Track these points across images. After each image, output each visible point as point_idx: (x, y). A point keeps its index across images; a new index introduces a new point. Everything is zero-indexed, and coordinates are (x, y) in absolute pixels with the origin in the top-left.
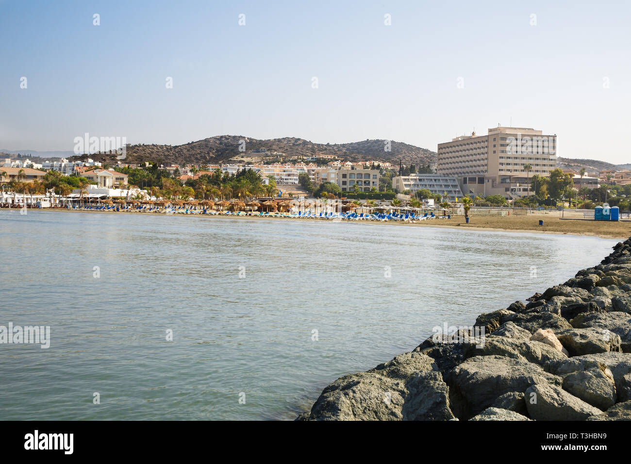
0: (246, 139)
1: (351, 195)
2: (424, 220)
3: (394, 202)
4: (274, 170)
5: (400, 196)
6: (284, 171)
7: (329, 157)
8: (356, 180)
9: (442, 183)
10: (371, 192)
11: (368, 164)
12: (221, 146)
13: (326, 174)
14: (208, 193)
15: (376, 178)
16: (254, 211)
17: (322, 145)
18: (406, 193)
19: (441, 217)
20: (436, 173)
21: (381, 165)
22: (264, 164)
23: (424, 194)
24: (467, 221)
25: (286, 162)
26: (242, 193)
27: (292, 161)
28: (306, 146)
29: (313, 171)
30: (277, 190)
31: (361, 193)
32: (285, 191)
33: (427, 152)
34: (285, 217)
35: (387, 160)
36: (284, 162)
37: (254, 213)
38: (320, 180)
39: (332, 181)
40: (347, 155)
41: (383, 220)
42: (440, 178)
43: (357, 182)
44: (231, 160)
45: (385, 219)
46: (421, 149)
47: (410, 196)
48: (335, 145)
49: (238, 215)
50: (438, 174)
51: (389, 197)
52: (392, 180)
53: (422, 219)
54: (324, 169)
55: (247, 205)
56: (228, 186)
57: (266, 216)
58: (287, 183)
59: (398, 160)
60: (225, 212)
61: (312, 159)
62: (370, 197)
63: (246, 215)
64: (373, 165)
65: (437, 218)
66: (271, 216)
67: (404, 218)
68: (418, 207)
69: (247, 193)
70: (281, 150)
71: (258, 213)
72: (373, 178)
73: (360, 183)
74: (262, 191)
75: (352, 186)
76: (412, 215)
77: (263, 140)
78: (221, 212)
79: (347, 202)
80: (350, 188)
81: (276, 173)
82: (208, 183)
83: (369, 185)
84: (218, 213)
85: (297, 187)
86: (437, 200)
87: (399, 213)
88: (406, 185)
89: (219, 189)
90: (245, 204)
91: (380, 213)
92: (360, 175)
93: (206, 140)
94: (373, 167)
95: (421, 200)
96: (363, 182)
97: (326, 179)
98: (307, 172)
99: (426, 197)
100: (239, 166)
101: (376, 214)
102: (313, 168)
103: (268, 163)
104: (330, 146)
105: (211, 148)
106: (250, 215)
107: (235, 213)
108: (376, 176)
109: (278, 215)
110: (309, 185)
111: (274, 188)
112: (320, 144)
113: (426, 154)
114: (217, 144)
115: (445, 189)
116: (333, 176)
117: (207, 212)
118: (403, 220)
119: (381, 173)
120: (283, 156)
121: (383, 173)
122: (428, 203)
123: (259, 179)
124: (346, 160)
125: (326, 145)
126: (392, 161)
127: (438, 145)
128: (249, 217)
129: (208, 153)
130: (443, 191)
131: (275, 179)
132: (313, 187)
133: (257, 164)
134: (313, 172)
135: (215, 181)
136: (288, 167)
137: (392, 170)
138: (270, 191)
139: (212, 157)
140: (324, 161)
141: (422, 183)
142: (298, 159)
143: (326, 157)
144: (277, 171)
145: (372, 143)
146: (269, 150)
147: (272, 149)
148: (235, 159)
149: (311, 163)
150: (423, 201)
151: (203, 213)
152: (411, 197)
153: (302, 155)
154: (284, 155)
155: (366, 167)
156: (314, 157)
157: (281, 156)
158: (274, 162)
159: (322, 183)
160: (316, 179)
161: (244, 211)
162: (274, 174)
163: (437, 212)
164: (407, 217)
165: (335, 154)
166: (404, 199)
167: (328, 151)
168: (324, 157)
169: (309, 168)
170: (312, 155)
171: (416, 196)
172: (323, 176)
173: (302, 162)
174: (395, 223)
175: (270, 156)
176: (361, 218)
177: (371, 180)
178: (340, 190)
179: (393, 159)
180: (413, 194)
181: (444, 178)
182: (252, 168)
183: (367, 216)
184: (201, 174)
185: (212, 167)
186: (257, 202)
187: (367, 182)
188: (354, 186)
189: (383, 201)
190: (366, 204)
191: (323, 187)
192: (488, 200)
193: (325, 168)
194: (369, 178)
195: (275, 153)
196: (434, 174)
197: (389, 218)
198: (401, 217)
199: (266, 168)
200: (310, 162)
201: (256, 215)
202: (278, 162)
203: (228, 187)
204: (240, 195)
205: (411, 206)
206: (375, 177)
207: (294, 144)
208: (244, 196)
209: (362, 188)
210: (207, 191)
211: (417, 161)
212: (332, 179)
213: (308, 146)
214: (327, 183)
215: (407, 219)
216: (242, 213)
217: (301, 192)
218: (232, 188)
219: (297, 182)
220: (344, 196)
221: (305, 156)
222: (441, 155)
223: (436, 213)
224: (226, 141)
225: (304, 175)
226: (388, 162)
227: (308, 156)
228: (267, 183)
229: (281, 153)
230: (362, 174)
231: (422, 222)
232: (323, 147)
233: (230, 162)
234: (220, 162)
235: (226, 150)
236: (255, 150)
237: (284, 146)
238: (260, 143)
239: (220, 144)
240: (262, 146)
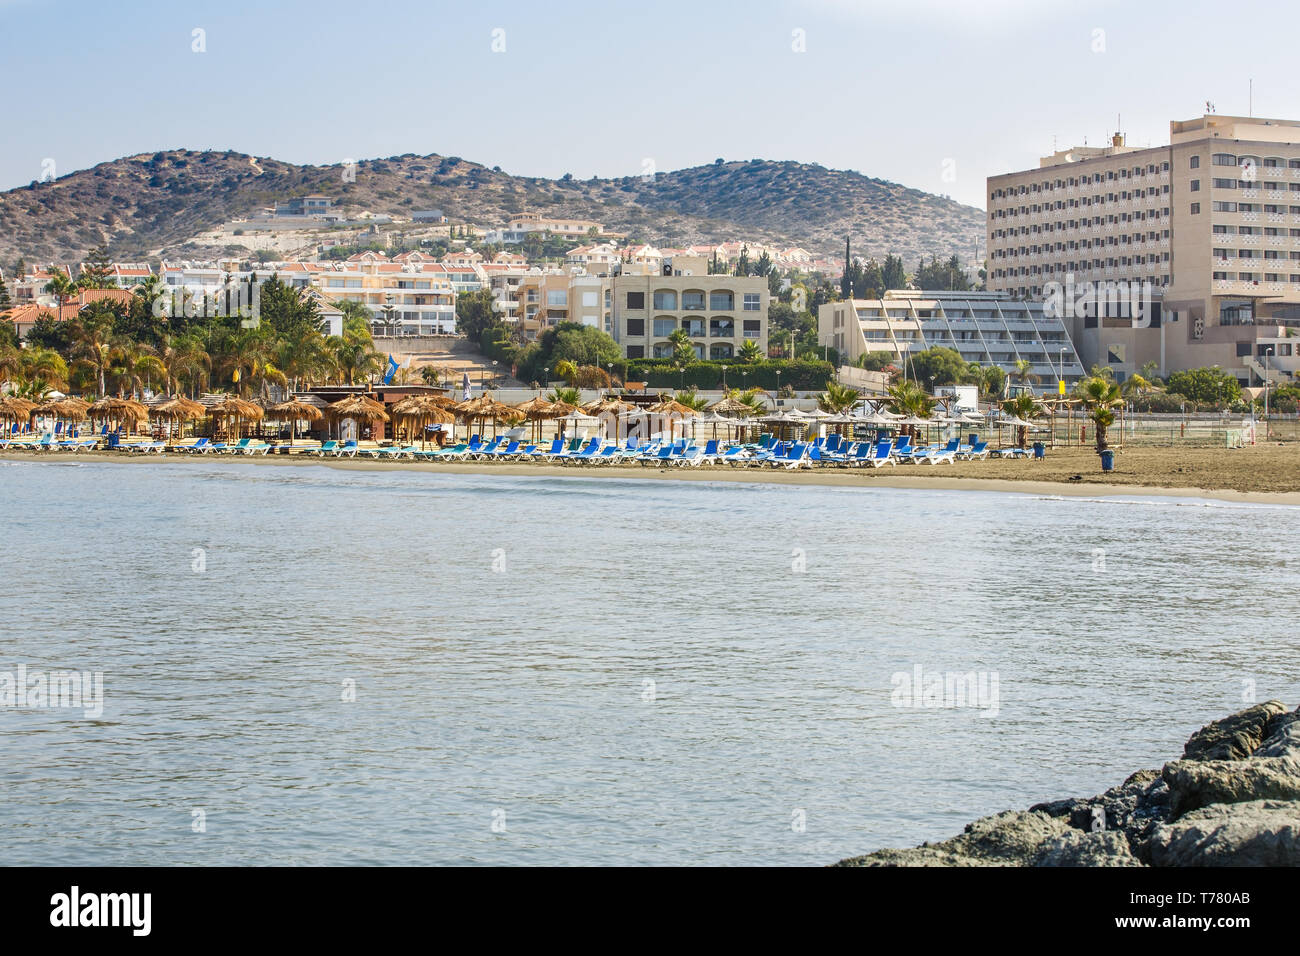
0: (253, 162)
1: (665, 375)
2: (946, 462)
3: (833, 396)
4: (360, 283)
5: (850, 376)
6: (402, 285)
7: (573, 229)
8: (680, 314)
9: (1004, 324)
10: (738, 360)
11: (722, 252)
12: (157, 191)
13: (563, 294)
14: (117, 371)
15: (757, 307)
16: (297, 437)
17: (545, 183)
18: (872, 364)
19: (1008, 452)
20: (982, 289)
21: (772, 255)
22: (323, 258)
23: (941, 367)
24: (1106, 466)
25: (405, 251)
26: (248, 369)
27: (429, 244)
28: (483, 186)
29: (513, 281)
30: (380, 356)
31: (700, 363)
32: (407, 361)
33: (944, 207)
34: (419, 457)
35: (795, 237)
36: (399, 250)
37: (299, 444)
38: (541, 318)
39: (589, 321)
40: (641, 222)
41: (796, 463)
42: (998, 306)
43: (686, 324)
44: (193, 246)
45: (802, 461)
46: (923, 195)
47: (887, 376)
48: (595, 182)
49: (240, 453)
50: (991, 292)
51: (811, 380)
52: (815, 312)
53: (941, 458)
54: (554, 275)
55: (272, 414)
56: (194, 344)
57: (345, 454)
58: (413, 330)
59: (836, 238)
60: (190, 442)
61: (508, 235)
62: (736, 381)
63: (271, 451)
64: (744, 259)
65: (996, 454)
66: (365, 455)
67: (871, 454)
68: (921, 416)
69: (269, 369)
70: (385, 204)
71: (314, 445)
72: (747, 307)
73: (695, 326)
74: (323, 359)
75: (665, 339)
76: (900, 444)
77: (317, 165)
78: (175, 444)
79: (655, 399)
80: (658, 348)
81: (368, 291)
82: (115, 332)
83: (732, 335)
84: (162, 446)
85: (452, 343)
86: (991, 390)
87: (851, 439)
88: (870, 334)
89: (161, 354)
90: (261, 412)
91: (779, 435)
92: (695, 295)
93: (97, 171)
94: (744, 267)
95: (929, 388)
96: (708, 324)
97: (564, 313)
98: (487, 285)
99: (947, 379)
100: (227, 268)
101: (765, 442)
102: (513, 272)
103: (335, 255)
104: (576, 186)
105: (115, 198)
106: (285, 451)
107: (229, 446)
108: (757, 298)
109: (391, 451)
110: (498, 336)
111: (367, 351)
112: (534, 181)
113: (942, 216)
114: (140, 186)
115: (1018, 348)
116: (590, 300)
117: (123, 443)
118: (869, 464)
119: (774, 288)
120: (396, 227)
121: (783, 288)
122: (956, 399)
123: (308, 312)
124: (636, 240)
125: (559, 184)
126: (817, 242)
127: (990, 180)
128: (283, 460)
129: (108, 221)
130: (1011, 356)
131: (365, 314)
132: (517, 346)
133: (296, 259)
134: (513, 288)
135: (140, 325)
136: (414, 267)
137: (817, 275)
138: (352, 359)
139: (121, 236)
140: (552, 243)
141: (933, 325)
142: (453, 238)
143: (561, 229)
144: (375, 283)
145: (736, 175)
146: (339, 203)
147: (350, 202)
148: (206, 239)
149: (504, 253)
150: (938, 392)
151: (107, 448)
152: (894, 380)
153: (468, 221)
154: (398, 220)
155: (716, 268)
156: (514, 228)
157: (386, 226)
158: (360, 251)
159: (551, 328)
160: (526, 315)
161: (260, 438)
162: (363, 295)
163: (994, 433)
164: (883, 452)
165: (594, 216)
166: (868, 385)
167: (566, 205)
168: (553, 229)
169: (499, 272)
170: (507, 220)
171: (910, 376)
172: (553, 300)
173: (469, 250)
174: (840, 475)
175: (344, 229)
176: (712, 458)
177: (740, 314)
178: (622, 356)
179: (815, 236)
180: (899, 364)
181: (1012, 306)
182: (279, 273)
183: (730, 449)
184: (86, 298)
185: (124, 272)
186: (306, 402)
187: (723, 324)
188: (675, 339)
189: (788, 395)
190: (724, 405)
191: (550, 341)
192: (1175, 385)
193: (558, 271)
194: (731, 307)
195: (363, 215)
196: (974, 292)
197: (820, 459)
198: (862, 451)
199: (332, 274)
200: (498, 247)
201: (306, 453)
202: (376, 251)
203: (196, 346)
204: (237, 376)
205: (894, 410)
206: (752, 302)
207: (435, 181)
208: (253, 382)
209: (702, 346)
210: (116, 363)
211: (907, 244)
212: (589, 311)
213: (491, 187)
214: (568, 327)
215: (884, 460)
216: (254, 445)
217: (468, 364)
218: (209, 350)
219: (450, 326)
220: (635, 376)
221: (480, 224)
222: (999, 220)
223: (990, 435)
224: (175, 173)
225: (480, 297)
226: (798, 245)
227: (489, 224)
228: (337, 328)
229: (385, 217)
230: (701, 293)
231: (941, 469)
232: (547, 190)
233: (189, 252)
234: (155, 253)
235: (178, 206)
236: (287, 206)
237: (399, 189)
238: (305, 180)
239: (155, 183)
240: (312, 187)
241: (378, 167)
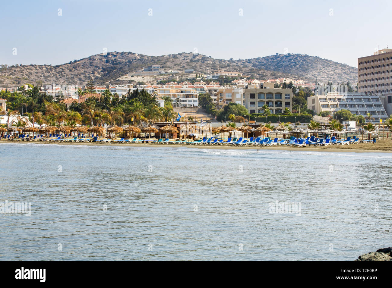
0: (136, 55)
1: (261, 118)
2: (347, 144)
3: (312, 124)
4: (169, 91)
5: (317, 118)
6: (182, 92)
7: (233, 75)
8: (266, 100)
9: (363, 102)
10: (283, 114)
11: (278, 81)
12: (108, 64)
13: (230, 94)
14: (96, 118)
15: (289, 98)
16: (151, 138)
17: (225, 61)
18: (324, 115)
19: (365, 141)
20: (357, 92)
21: (293, 82)
22: (158, 84)
23: (345, 116)
25: (183, 81)
26: (135, 117)
27: (190, 80)
28: (206, 62)
29: (215, 90)
30: (175, 113)
31: (272, 115)
32: (183, 114)
33: (345, 67)
34: (188, 144)
35: (300, 77)
36: (181, 81)
37: (151, 140)
38: (224, 101)
39: (238, 102)
40: (254, 72)
41: (301, 145)
42: (362, 97)
43: (268, 103)
44: (119, 80)
45: (303, 144)
46: (338, 64)
47: (328, 118)
48: (239, 61)
49: (134, 142)
50: (359, 93)
51: (305, 120)
52: (306, 99)
53: (345, 143)
54: (228, 89)
55: (143, 131)
56: (119, 110)
57: (165, 143)
58: (185, 105)
59: (312, 77)
60: (119, 139)
61: (214, 77)
62: (283, 120)
63: (143, 142)
64: (285, 83)
65: (361, 142)
66: (171, 143)
67: (324, 142)
68: (339, 130)
69: (142, 117)
70: (176, 67)
71: (156, 140)
72: (286, 98)
73: (270, 104)
74: (158, 115)
75: (261, 108)
76: (333, 139)
77: (156, 56)
78: (114, 140)
79: (258, 126)
80: (259, 110)
81: (172, 94)
82: (96, 106)
83: (281, 106)
84: (110, 140)
85: (197, 109)
86: (360, 122)
87: (318, 137)
88: (323, 106)
89: (110, 113)
90: (140, 130)
91: (296, 137)
92: (270, 95)
93: (90, 58)
94: (285, 86)
95: (341, 122)
96: (274, 103)
97: (231, 100)
98: (207, 92)
99: (346, 119)
100: (129, 87)
101: (292, 138)
102: (215, 88)
103: (162, 83)
104: (234, 62)
105: (95, 66)
106: (147, 142)
107: (130, 141)
108: (289, 95)
109: (179, 142)
110: (211, 107)
111: (172, 112)
112: (221, 60)
113: (344, 70)
114: (103, 63)
115: (368, 110)
116: (238, 96)
117: (98, 140)
118: (323, 145)
119: (294, 92)
120: (180, 74)
121: (297, 92)
122: (349, 125)
123: (154, 100)
124: (252, 78)
125: (229, 61)
126: (307, 78)
127: (359, 59)
128: (147, 145)
129: (93, 73)
130: (366, 112)
131: (171, 101)
132: (217, 110)
133: (150, 84)
134: (215, 93)
135: (103, 104)
136: (185, 86)
137: (307, 88)
138: (167, 114)
139: (97, 78)
140: (227, 79)
141: (342, 103)
142: (197, 78)
143: (230, 75)
144: (174, 91)
145: (282, 58)
146: (163, 67)
147: (166, 67)
148: (123, 78)
149: (212, 82)
150: (344, 123)
151: (93, 141)
152: (330, 120)
153: (202, 72)
154: (180, 72)
155: (276, 86)
156: (215, 74)
157: (177, 74)
158: (169, 82)
159: (227, 105)
160: (219, 101)
161: (139, 138)
162: (170, 95)
163: (361, 135)
164: (327, 142)
165: (239, 71)
166: (323, 121)
167: (231, 67)
168: (227, 75)
169: (211, 88)
170: (213, 72)
171: (335, 118)
172: (227, 96)
173: (202, 81)
174: (314, 148)
175: (164, 75)
176: (276, 144)
177: (284, 100)
178: (248, 113)
179: (306, 76)
180: (332, 115)
181: (366, 97)
182: (145, 88)
183: (282, 141)
184: (87, 96)
185: (98, 88)
186: (154, 127)
187: (279, 103)
188: (264, 108)
189: (298, 124)
190: (279, 127)
191: (227, 108)
193: (229, 87)
194: (281, 98)
195: (170, 71)
196: (354, 93)
197: (309, 144)
198: (321, 141)
199: (161, 89)
200: (211, 80)
201: (154, 143)
202: (174, 82)
203: (120, 111)
204: (132, 119)
205: (331, 129)
206: (287, 96)
207: (191, 61)
208: (138, 121)
209: (272, 110)
210: (96, 116)
211: (334, 78)
212: (238, 99)
213: (208, 62)
214: (232, 104)
215: (328, 144)
216: (138, 140)
217: (202, 115)
218: (124, 111)
219: (196, 104)
220: (252, 119)
221: (205, 73)
222: (361, 71)
223: (359, 136)
224: (113, 59)
225: (205, 95)
226: (301, 79)
227: (208, 73)
228: (162, 105)
229: (177, 71)
230: (272, 94)
231: (345, 146)
232: (225, 63)
233: (118, 82)
234: (107, 83)
235: (114, 68)
236: (147, 68)
237: (181, 63)
238: (152, 60)
239: (107, 61)
240: (155, 62)
241: (174, 56)
